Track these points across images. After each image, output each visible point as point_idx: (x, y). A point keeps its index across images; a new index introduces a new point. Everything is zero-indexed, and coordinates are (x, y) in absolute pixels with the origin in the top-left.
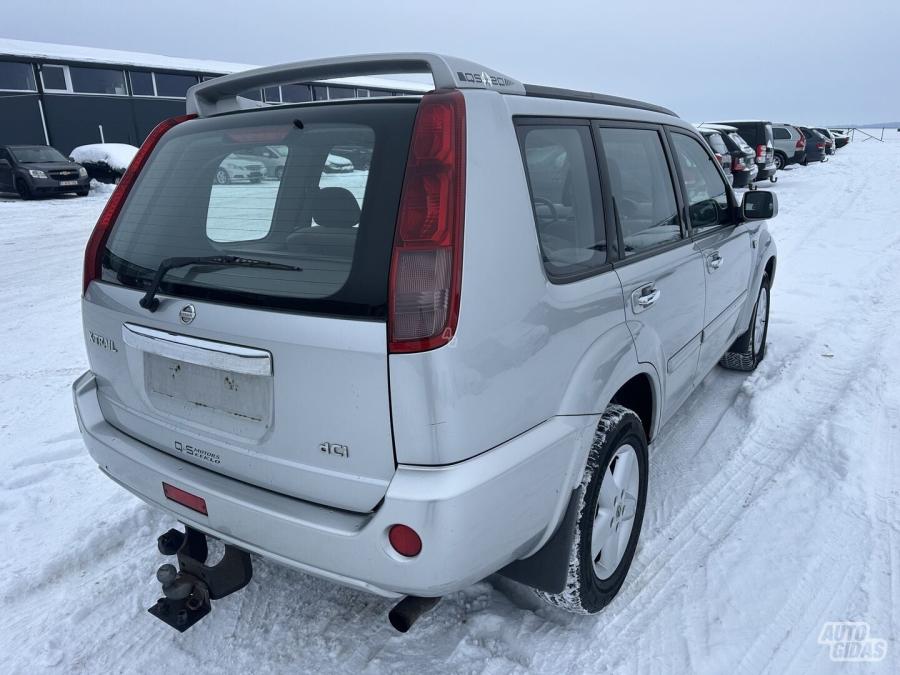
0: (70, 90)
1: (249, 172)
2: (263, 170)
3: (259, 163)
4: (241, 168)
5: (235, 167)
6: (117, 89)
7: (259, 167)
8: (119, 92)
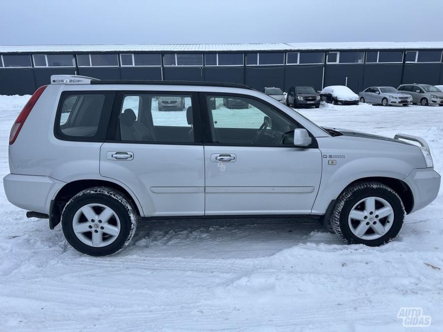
0: (338, 62)
1: (400, 100)
2: (409, 100)
3: (409, 96)
4: (396, 98)
5: (393, 97)
6: (359, 61)
7: (407, 98)
8: (360, 62)
